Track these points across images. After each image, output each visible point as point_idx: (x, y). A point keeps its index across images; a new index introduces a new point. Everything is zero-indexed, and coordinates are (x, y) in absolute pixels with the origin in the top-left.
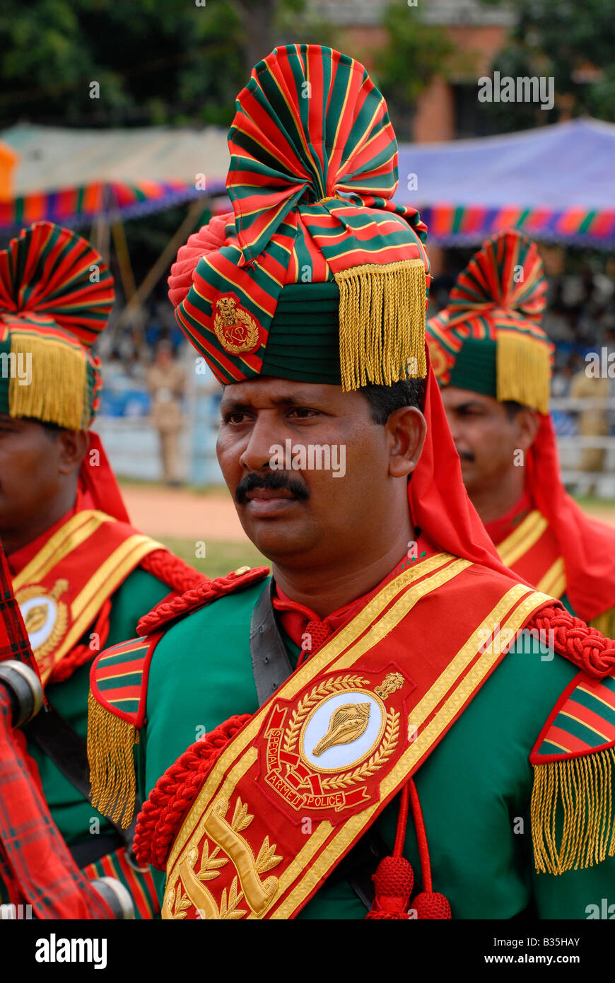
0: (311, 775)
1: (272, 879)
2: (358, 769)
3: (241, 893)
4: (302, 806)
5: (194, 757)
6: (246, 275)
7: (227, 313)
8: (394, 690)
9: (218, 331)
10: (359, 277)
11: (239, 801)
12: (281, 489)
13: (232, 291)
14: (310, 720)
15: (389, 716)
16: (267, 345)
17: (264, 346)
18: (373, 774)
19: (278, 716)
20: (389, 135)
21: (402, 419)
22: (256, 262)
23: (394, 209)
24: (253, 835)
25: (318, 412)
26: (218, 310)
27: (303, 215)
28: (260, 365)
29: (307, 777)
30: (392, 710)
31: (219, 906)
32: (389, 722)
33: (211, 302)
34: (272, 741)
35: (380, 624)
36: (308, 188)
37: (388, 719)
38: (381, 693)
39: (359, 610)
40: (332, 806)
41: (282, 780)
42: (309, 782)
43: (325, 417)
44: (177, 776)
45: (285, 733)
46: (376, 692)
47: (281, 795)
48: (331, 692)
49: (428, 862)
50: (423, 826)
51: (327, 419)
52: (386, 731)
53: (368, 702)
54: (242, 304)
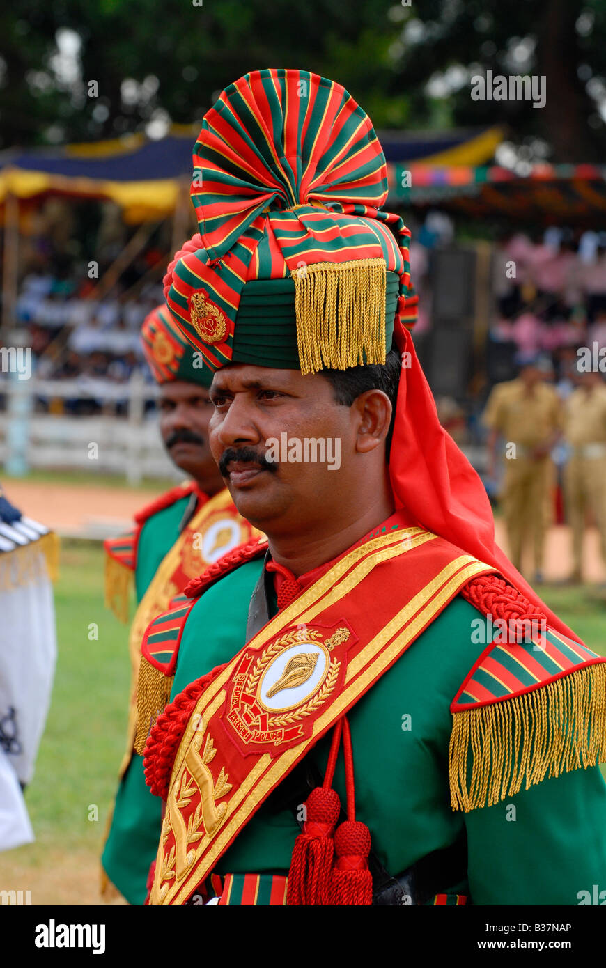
0: (262, 714)
1: (223, 804)
2: (299, 710)
3: (202, 817)
4: (250, 740)
5: (185, 698)
6: (214, 273)
7: (199, 306)
8: (339, 643)
9: (194, 323)
10: (314, 273)
11: (208, 736)
12: (251, 462)
13: (203, 288)
14: (270, 667)
15: (332, 665)
16: (234, 335)
17: (232, 336)
18: (309, 714)
19: (247, 662)
20: (375, 149)
21: (369, 401)
22: (223, 262)
23: (375, 216)
24: (214, 766)
25: (283, 394)
26: (192, 304)
27: (271, 220)
28: (230, 353)
29: (259, 716)
30: (335, 660)
31: (187, 827)
32: (331, 670)
33: (187, 298)
34: (238, 684)
35: (341, 585)
36: (277, 197)
37: (331, 667)
38: (329, 645)
39: (324, 573)
40: (273, 740)
41: (239, 718)
42: (260, 720)
43: (290, 398)
44: (171, 715)
45: (249, 678)
46: (326, 644)
47: (237, 730)
48: (290, 643)
49: (353, 795)
50: (351, 762)
51: (291, 400)
52: (327, 677)
53: (316, 652)
54: (210, 298)
